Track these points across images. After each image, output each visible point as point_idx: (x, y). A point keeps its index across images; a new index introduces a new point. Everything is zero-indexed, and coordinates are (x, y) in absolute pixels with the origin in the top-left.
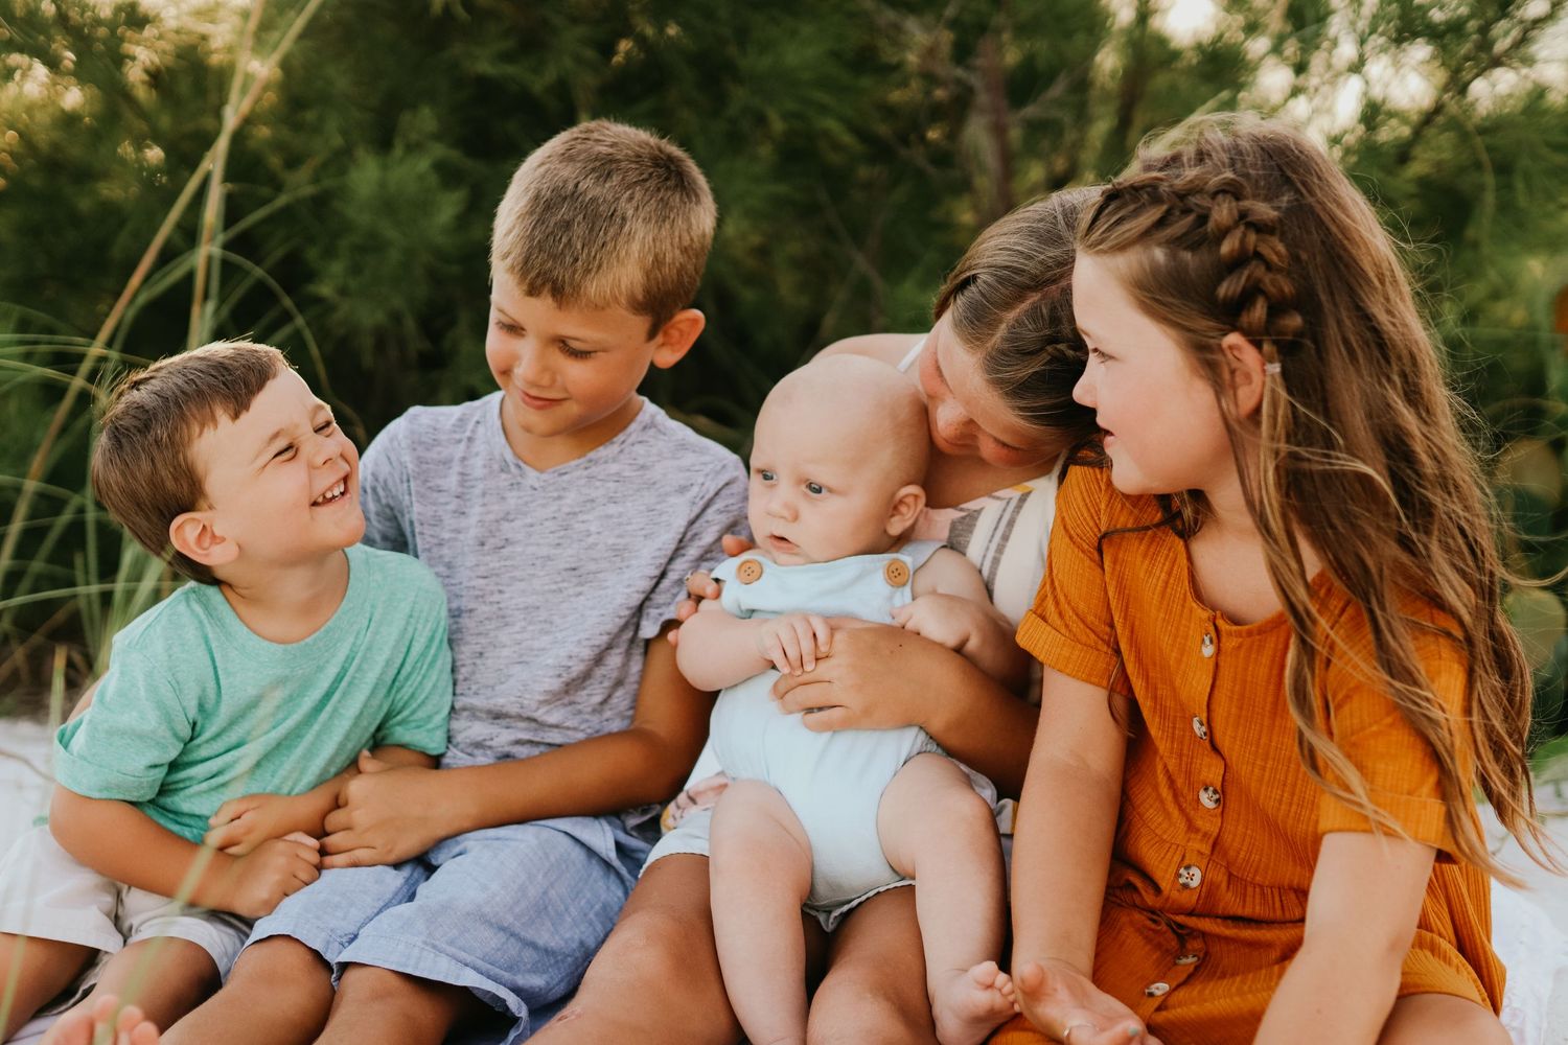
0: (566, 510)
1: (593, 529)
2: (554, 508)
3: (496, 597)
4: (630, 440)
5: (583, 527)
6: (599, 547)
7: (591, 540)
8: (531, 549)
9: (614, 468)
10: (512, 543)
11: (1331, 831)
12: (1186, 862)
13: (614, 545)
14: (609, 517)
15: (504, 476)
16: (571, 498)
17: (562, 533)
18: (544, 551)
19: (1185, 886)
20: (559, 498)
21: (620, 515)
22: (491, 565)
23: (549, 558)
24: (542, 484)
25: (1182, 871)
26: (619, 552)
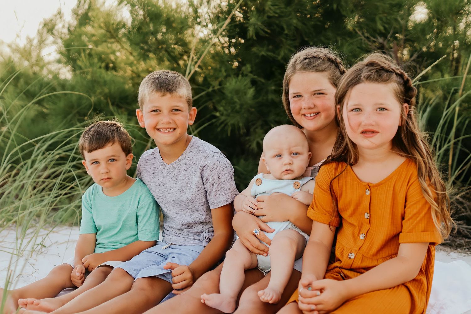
0: (176, 174)
2: (173, 174)
4: (187, 152)
6: (184, 183)
7: (182, 182)
9: (184, 161)
10: (166, 184)
11: (403, 243)
12: (352, 252)
13: (188, 182)
14: (185, 175)
15: (162, 166)
16: (176, 171)
17: (176, 180)
18: (173, 186)
19: (350, 258)
20: (173, 171)
22: (162, 190)
23: (174, 187)
24: (169, 168)
25: (350, 254)
26: (189, 184)
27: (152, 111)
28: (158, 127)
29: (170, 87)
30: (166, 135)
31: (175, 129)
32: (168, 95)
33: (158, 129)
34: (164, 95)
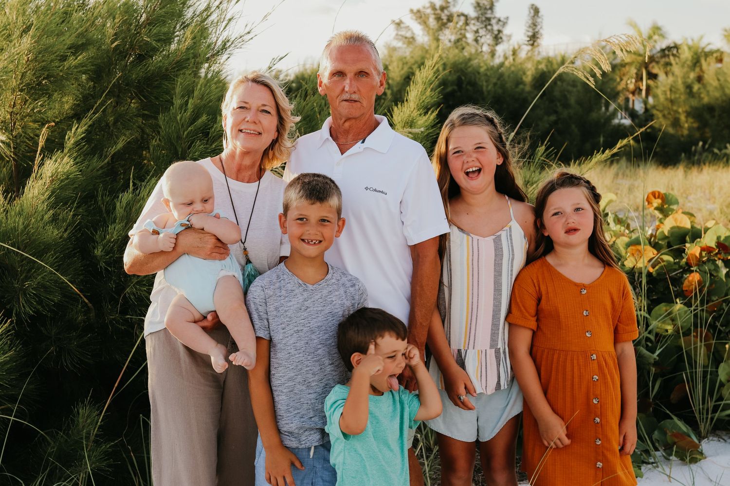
0: (324, 295)
1: (334, 300)
3: (308, 325)
5: (330, 300)
8: (315, 309)
10: (309, 308)
20: (321, 292)
21: (339, 294)
24: (314, 289)
27: (298, 219)
28: (303, 238)
29: (321, 195)
30: (311, 247)
31: (320, 242)
32: (318, 204)
33: (303, 240)
34: (312, 204)
